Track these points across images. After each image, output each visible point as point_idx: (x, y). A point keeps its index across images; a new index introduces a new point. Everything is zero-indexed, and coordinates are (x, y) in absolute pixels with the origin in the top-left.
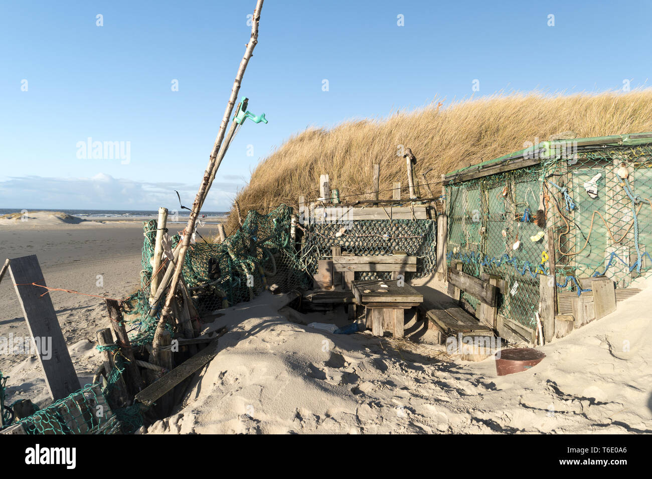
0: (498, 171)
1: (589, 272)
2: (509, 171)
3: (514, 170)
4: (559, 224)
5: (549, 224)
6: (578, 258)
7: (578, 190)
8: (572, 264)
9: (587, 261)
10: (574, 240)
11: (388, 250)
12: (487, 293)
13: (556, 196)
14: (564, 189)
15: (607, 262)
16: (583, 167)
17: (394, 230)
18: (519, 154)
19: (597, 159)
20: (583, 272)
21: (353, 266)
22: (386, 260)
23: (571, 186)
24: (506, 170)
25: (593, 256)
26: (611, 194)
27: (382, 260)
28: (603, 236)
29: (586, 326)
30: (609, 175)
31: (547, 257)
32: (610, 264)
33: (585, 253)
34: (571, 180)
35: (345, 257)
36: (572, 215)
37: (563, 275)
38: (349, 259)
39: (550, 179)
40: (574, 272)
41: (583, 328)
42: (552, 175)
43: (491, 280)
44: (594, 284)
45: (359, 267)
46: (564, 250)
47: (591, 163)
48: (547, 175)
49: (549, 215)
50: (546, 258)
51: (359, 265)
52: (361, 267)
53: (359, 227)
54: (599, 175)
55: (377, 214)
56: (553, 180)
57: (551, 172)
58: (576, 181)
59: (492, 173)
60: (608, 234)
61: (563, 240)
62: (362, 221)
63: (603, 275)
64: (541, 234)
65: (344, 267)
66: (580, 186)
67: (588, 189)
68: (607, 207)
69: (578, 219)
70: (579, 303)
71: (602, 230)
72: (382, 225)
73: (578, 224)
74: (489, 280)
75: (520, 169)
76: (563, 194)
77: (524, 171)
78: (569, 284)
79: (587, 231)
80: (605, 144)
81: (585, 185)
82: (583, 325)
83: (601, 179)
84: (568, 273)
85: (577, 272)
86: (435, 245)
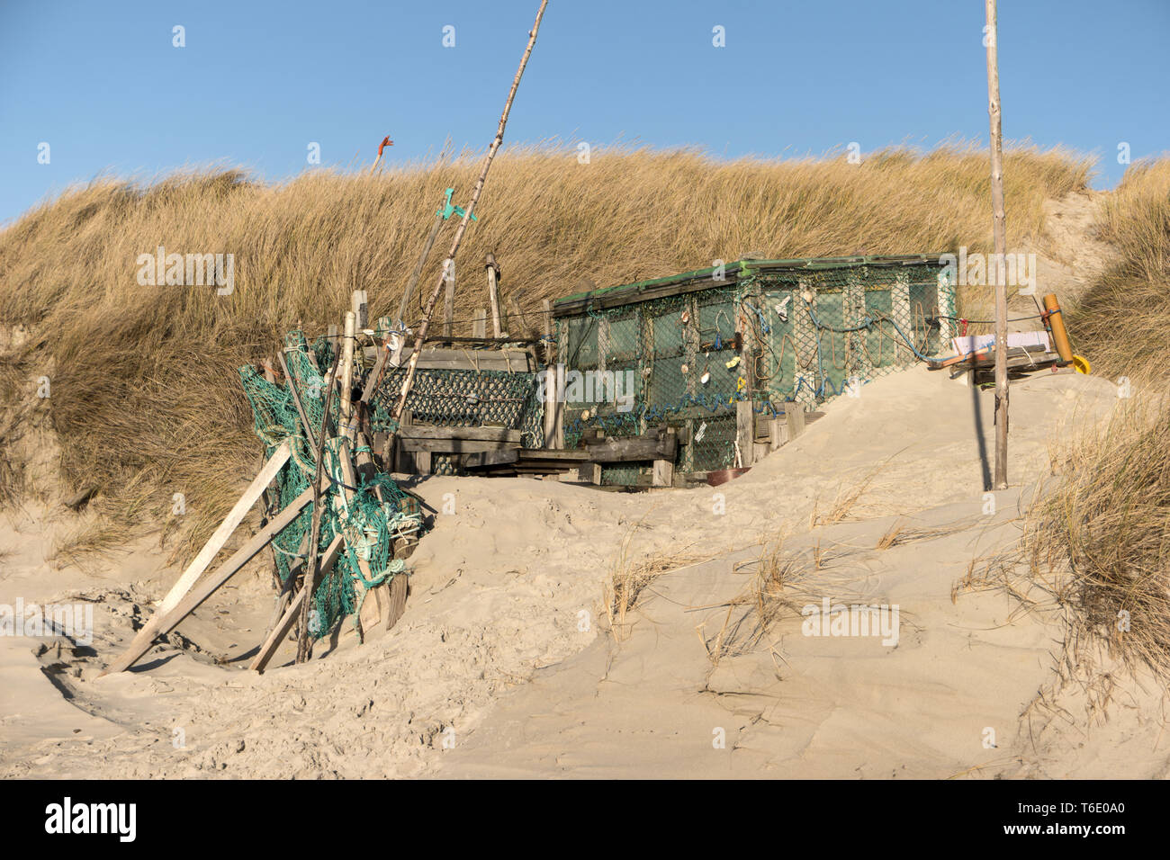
0: (677, 292)
1: (782, 397)
2: (692, 292)
3: (700, 291)
4: (755, 347)
5: (746, 347)
6: (772, 384)
7: (770, 313)
8: (767, 389)
9: (779, 386)
10: (768, 363)
11: (475, 421)
12: (665, 445)
13: (752, 317)
14: (759, 311)
15: (796, 387)
16: (774, 289)
17: (482, 387)
18: (707, 272)
19: (786, 282)
20: (776, 397)
21: (431, 443)
22: (478, 434)
23: (764, 308)
24: (690, 290)
25: (784, 380)
26: (798, 318)
27: (471, 434)
28: (792, 360)
29: (781, 449)
30: (796, 299)
31: (744, 382)
32: (799, 389)
33: (777, 378)
34: (763, 302)
35: (418, 428)
36: (767, 338)
37: (759, 400)
38: (425, 430)
39: (747, 300)
40: (768, 396)
41: (778, 450)
42: (747, 296)
43: (669, 429)
44: (788, 405)
45: (438, 444)
46: (760, 373)
47: (781, 285)
48: (743, 296)
49: (746, 338)
50: (743, 384)
51: (440, 443)
52: (441, 446)
53: (431, 381)
54: (788, 298)
55: (457, 360)
56: (748, 301)
57: (746, 293)
58: (768, 303)
59: (665, 295)
60: (796, 359)
61: (759, 363)
62: (436, 370)
63: (794, 401)
64: (736, 359)
65: (417, 445)
66: (773, 309)
67: (779, 312)
68: (795, 332)
69: (772, 343)
70: (774, 425)
71: (792, 355)
72: (465, 378)
73: (772, 347)
74: (666, 429)
75: (710, 289)
76: (758, 316)
77: (715, 292)
78: (765, 408)
79: (779, 355)
80: (792, 267)
81: (777, 308)
82: (778, 447)
83: (790, 302)
84: (763, 398)
85: (771, 398)
86: (542, 414)
